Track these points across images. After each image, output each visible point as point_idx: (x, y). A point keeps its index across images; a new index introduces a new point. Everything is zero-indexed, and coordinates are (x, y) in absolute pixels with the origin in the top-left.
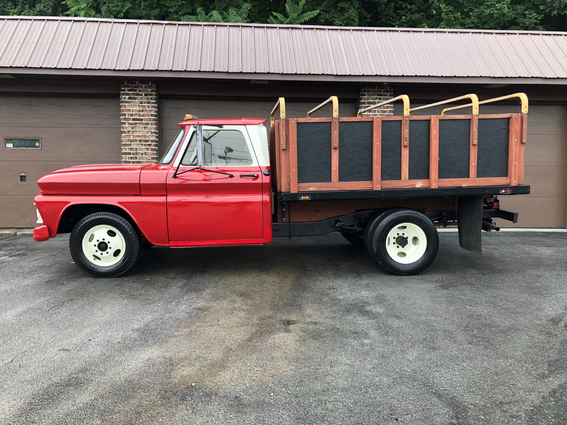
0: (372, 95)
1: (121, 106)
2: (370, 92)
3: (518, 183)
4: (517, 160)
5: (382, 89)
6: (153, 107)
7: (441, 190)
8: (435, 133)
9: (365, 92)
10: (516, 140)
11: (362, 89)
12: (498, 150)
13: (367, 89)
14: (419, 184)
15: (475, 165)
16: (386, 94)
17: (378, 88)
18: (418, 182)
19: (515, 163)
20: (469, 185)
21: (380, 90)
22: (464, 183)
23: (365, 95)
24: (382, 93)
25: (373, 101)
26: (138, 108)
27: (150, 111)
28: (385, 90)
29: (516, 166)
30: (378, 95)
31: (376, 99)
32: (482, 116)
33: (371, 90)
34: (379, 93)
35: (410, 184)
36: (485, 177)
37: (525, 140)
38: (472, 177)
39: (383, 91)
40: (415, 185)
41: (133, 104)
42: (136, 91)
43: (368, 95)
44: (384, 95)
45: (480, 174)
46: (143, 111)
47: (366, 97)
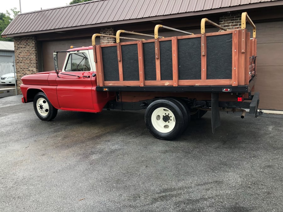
0: (227, 21)
1: (100, 41)
2: (225, 19)
3: (238, 84)
4: (237, 66)
5: (234, 15)
6: (112, 40)
7: (180, 87)
8: (174, 49)
9: (222, 19)
10: (235, 50)
11: (220, 18)
12: (223, 59)
13: (224, 17)
14: (167, 83)
15: (205, 70)
16: (237, 19)
17: (232, 16)
18: (166, 82)
19: (235, 68)
20: (200, 84)
21: (233, 16)
22: (197, 83)
23: (222, 21)
24: (234, 19)
25: (227, 25)
26: (106, 42)
27: (111, 42)
28: (236, 16)
29: (235, 71)
30: (231, 20)
31: (230, 23)
32: (209, 34)
33: (226, 17)
34: (232, 19)
35: (161, 83)
36: (214, 79)
37: (243, 50)
38: (203, 79)
39: (235, 17)
40: (164, 84)
41: (105, 39)
42: (106, 33)
43: (224, 21)
44: (236, 20)
45: (208, 77)
46: (108, 43)
47: (223, 22)
